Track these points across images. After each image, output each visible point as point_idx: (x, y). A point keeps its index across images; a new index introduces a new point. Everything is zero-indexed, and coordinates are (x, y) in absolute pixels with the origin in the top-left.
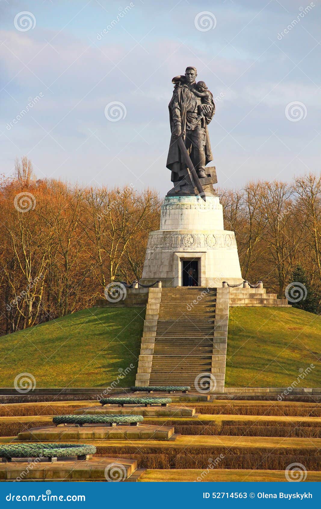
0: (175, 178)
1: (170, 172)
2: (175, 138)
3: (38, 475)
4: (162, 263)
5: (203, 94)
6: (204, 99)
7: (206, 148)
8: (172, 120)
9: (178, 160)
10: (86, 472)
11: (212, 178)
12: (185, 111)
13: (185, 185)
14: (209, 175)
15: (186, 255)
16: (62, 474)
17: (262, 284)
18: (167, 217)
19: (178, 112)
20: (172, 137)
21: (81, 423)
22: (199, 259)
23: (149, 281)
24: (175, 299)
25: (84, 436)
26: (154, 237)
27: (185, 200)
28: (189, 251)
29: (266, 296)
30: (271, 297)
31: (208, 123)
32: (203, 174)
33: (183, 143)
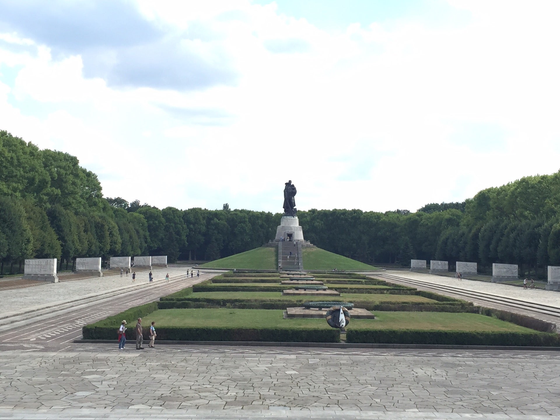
0: (285, 211)
5: (293, 188)
7: (294, 203)
8: (284, 195)
9: (286, 206)
10: (332, 294)
12: (288, 192)
15: (288, 233)
16: (326, 294)
18: (283, 222)
19: (286, 193)
20: (285, 200)
21: (296, 280)
22: (292, 234)
24: (286, 245)
26: (279, 227)
27: (288, 217)
28: (290, 232)
29: (310, 245)
30: (312, 245)
31: (295, 195)
32: (293, 210)
33: (288, 201)
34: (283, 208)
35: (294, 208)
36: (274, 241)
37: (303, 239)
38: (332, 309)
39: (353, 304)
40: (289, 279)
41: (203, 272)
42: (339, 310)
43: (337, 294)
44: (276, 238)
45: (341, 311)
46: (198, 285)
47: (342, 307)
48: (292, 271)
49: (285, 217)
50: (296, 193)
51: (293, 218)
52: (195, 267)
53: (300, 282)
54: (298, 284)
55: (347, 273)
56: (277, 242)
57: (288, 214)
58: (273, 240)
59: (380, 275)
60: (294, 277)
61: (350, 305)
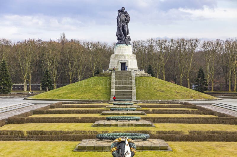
0: (119, 39)
1: (117, 37)
2: (119, 28)
3: (127, 125)
4: (115, 64)
5: (126, 15)
6: (127, 16)
7: (128, 30)
8: (118, 22)
9: (119, 34)
10: (141, 124)
11: (129, 39)
12: (121, 20)
13: (122, 41)
14: (128, 38)
15: (122, 62)
16: (134, 125)
17: (144, 70)
18: (116, 51)
19: (119, 20)
20: (118, 27)
21: (119, 110)
22: (126, 62)
23: (111, 69)
24: (120, 74)
25: (121, 114)
26: (112, 56)
27: (121, 45)
28: (123, 60)
29: (145, 74)
30: (146, 74)
31: (128, 23)
32: (127, 38)
33: (121, 29)
34: (117, 36)
35: (128, 35)
36: (108, 70)
37: (137, 68)
38: (116, 140)
39: (148, 135)
40: (110, 109)
41: (32, 103)
42: (124, 142)
43: (149, 125)
44: (110, 67)
45: (127, 143)
46: (14, 117)
47: (127, 138)
48: (122, 101)
49: (118, 45)
50: (129, 21)
51: (126, 46)
52: (27, 98)
53: (121, 112)
54: (118, 114)
55: (179, 102)
56: (110, 72)
57: (122, 42)
58: (106, 69)
59: (214, 103)
60: (116, 107)
61: (145, 136)
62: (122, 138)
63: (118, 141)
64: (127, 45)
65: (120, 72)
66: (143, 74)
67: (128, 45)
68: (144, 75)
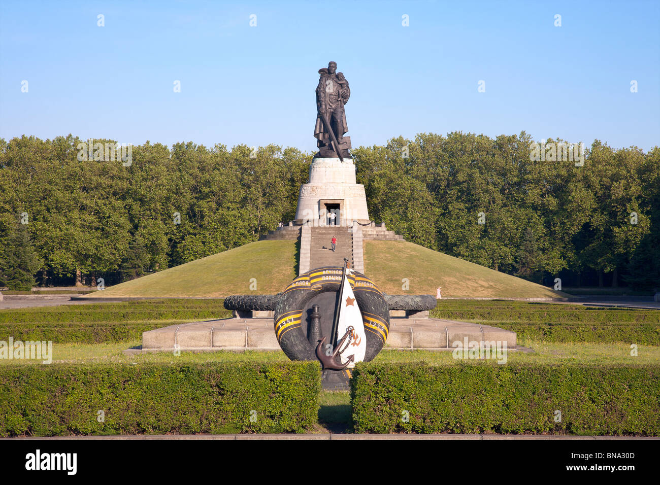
0: (321, 144)
1: (316, 139)
5: (341, 82)
6: (343, 84)
7: (343, 122)
8: (318, 101)
9: (322, 131)
11: (347, 144)
12: (327, 94)
17: (384, 224)
19: (322, 95)
20: (319, 114)
22: (339, 204)
23: (301, 221)
27: (327, 160)
28: (332, 198)
30: (391, 234)
31: (345, 103)
32: (341, 141)
33: (327, 118)
36: (291, 225)
42: (336, 288)
49: (320, 160)
50: (348, 97)
51: (339, 162)
56: (298, 227)
57: (328, 153)
62: (324, 272)
63: (308, 284)
64: (342, 160)
65: (325, 228)
66: (382, 233)
67: (344, 159)
68: (385, 236)
